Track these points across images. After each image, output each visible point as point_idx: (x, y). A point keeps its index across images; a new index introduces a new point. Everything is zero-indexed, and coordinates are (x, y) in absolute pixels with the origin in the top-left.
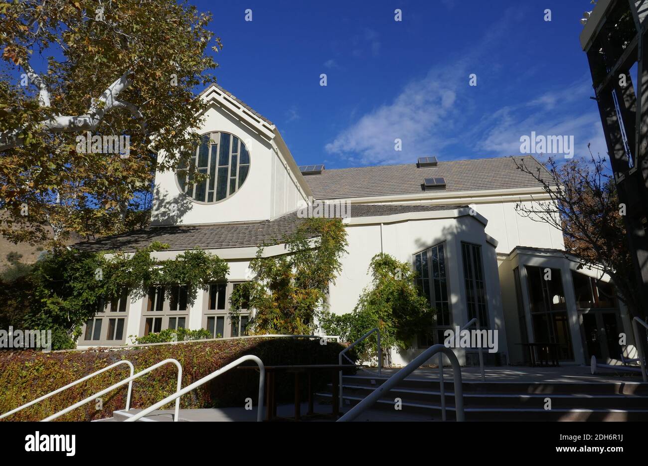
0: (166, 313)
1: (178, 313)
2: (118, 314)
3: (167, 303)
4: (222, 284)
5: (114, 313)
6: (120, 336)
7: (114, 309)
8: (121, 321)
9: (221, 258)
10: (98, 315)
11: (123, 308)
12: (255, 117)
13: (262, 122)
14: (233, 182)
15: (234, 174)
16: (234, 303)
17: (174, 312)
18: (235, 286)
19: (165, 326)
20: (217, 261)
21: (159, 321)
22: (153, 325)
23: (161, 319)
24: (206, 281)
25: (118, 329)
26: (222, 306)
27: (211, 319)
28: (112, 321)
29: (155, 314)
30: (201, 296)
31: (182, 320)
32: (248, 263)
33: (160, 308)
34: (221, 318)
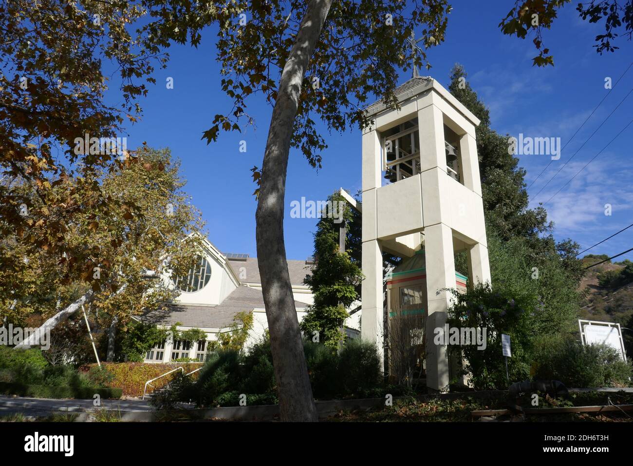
0: (181, 351)
1: (185, 351)
2: (160, 350)
3: (181, 347)
4: (204, 342)
5: (159, 349)
6: (161, 358)
7: (159, 347)
8: (162, 353)
9: (205, 331)
10: (152, 350)
11: (163, 348)
12: (216, 251)
13: (220, 254)
14: (202, 283)
15: (202, 278)
16: (208, 349)
17: (184, 351)
18: (209, 343)
19: (180, 356)
20: (203, 333)
21: (177, 354)
22: (175, 356)
23: (178, 353)
24: (198, 340)
25: (160, 356)
26: (203, 350)
27: (198, 354)
28: (158, 353)
29: (176, 351)
30: (196, 345)
31: (187, 354)
32: (215, 334)
33: (178, 348)
34: (202, 355)
